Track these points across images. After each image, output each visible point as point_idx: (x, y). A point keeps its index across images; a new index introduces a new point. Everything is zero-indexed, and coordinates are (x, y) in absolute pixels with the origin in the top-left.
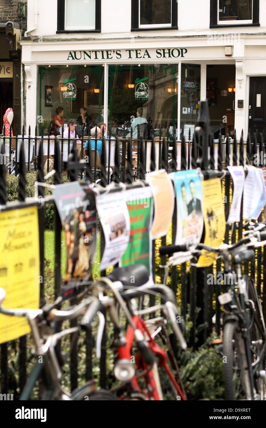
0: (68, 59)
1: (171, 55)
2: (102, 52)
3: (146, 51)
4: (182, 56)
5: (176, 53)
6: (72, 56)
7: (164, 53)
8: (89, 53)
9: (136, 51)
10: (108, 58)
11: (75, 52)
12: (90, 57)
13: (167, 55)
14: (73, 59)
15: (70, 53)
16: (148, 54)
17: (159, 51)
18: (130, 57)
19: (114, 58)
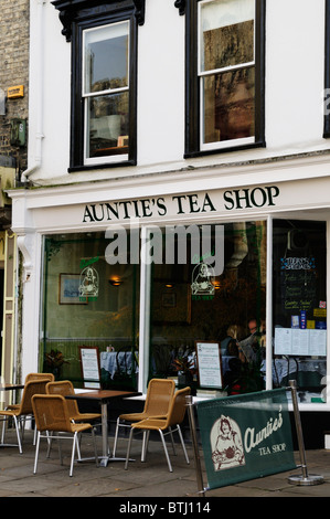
0: (84, 221)
1: (251, 204)
2: (135, 203)
3: (207, 197)
4: (271, 203)
5: (258, 197)
6: (90, 215)
7: (238, 199)
8: (114, 207)
9: (190, 197)
10: (145, 215)
11: (93, 207)
12: (117, 215)
13: (243, 203)
14: (92, 220)
15: (87, 209)
16: (210, 204)
17: (228, 195)
18: (181, 212)
19: (155, 215)
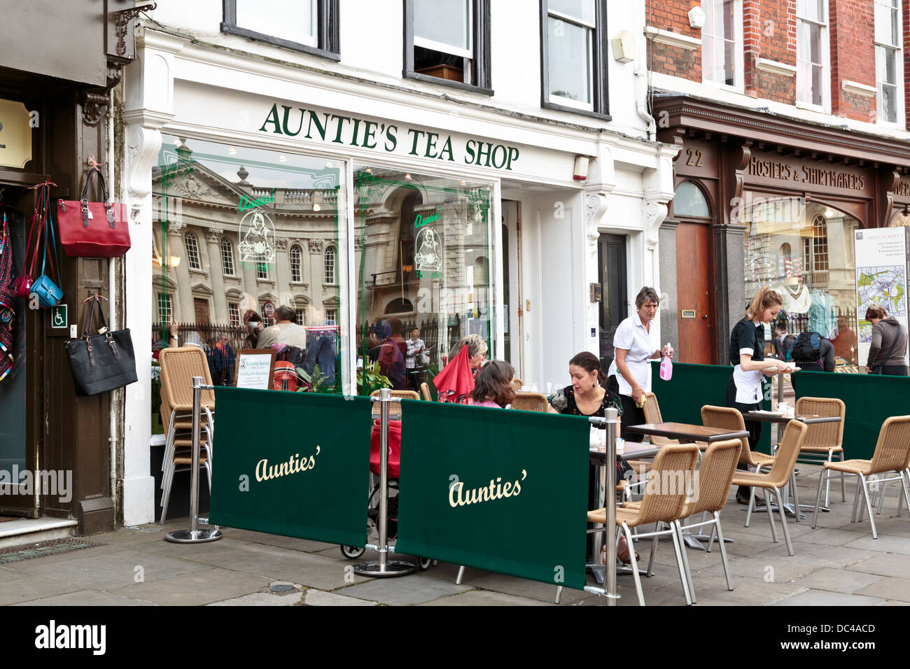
0: (263, 129)
1: (491, 163)
2: (357, 122)
3: (449, 141)
4: (509, 168)
5: (499, 157)
6: (276, 121)
7: (480, 153)
8: (322, 120)
9: (430, 135)
10: (365, 144)
11: (287, 110)
12: (323, 133)
13: (484, 158)
14: (278, 130)
15: (274, 110)
16: (450, 151)
17: (471, 146)
18: (414, 152)
19: (380, 148)
